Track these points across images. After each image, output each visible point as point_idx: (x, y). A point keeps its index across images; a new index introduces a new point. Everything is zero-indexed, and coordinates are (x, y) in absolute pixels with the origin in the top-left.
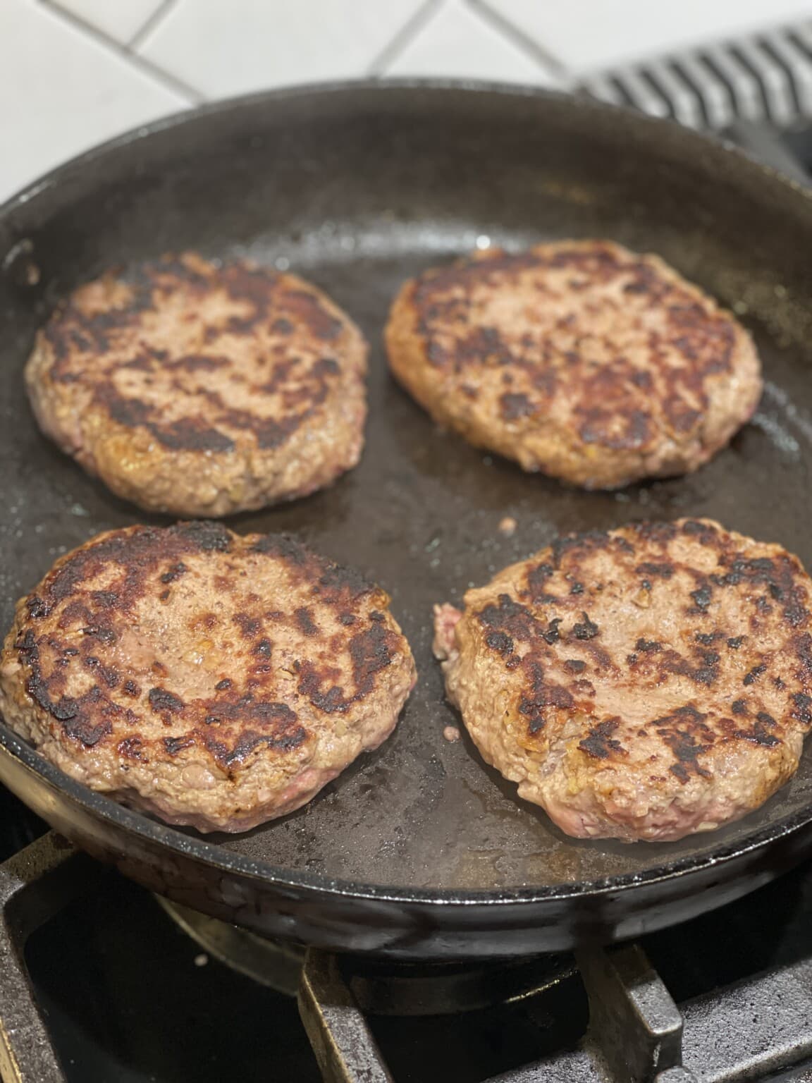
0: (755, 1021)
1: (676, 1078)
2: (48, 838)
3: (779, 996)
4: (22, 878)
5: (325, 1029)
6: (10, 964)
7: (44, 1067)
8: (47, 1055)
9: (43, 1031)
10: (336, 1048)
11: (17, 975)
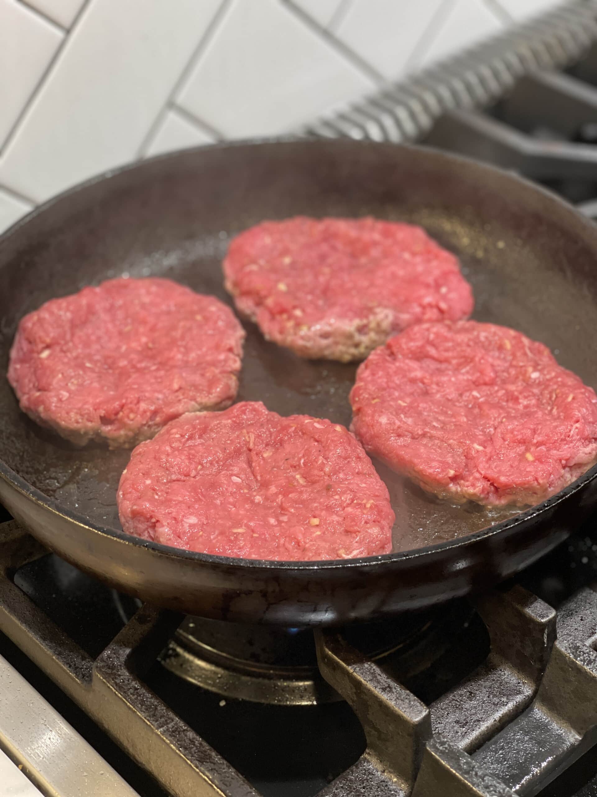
0: (582, 620)
1: (566, 640)
2: (134, 621)
3: (589, 603)
4: (126, 646)
5: (352, 674)
6: (144, 694)
7: (192, 741)
8: (191, 734)
9: (182, 722)
10: (363, 681)
11: (152, 698)
